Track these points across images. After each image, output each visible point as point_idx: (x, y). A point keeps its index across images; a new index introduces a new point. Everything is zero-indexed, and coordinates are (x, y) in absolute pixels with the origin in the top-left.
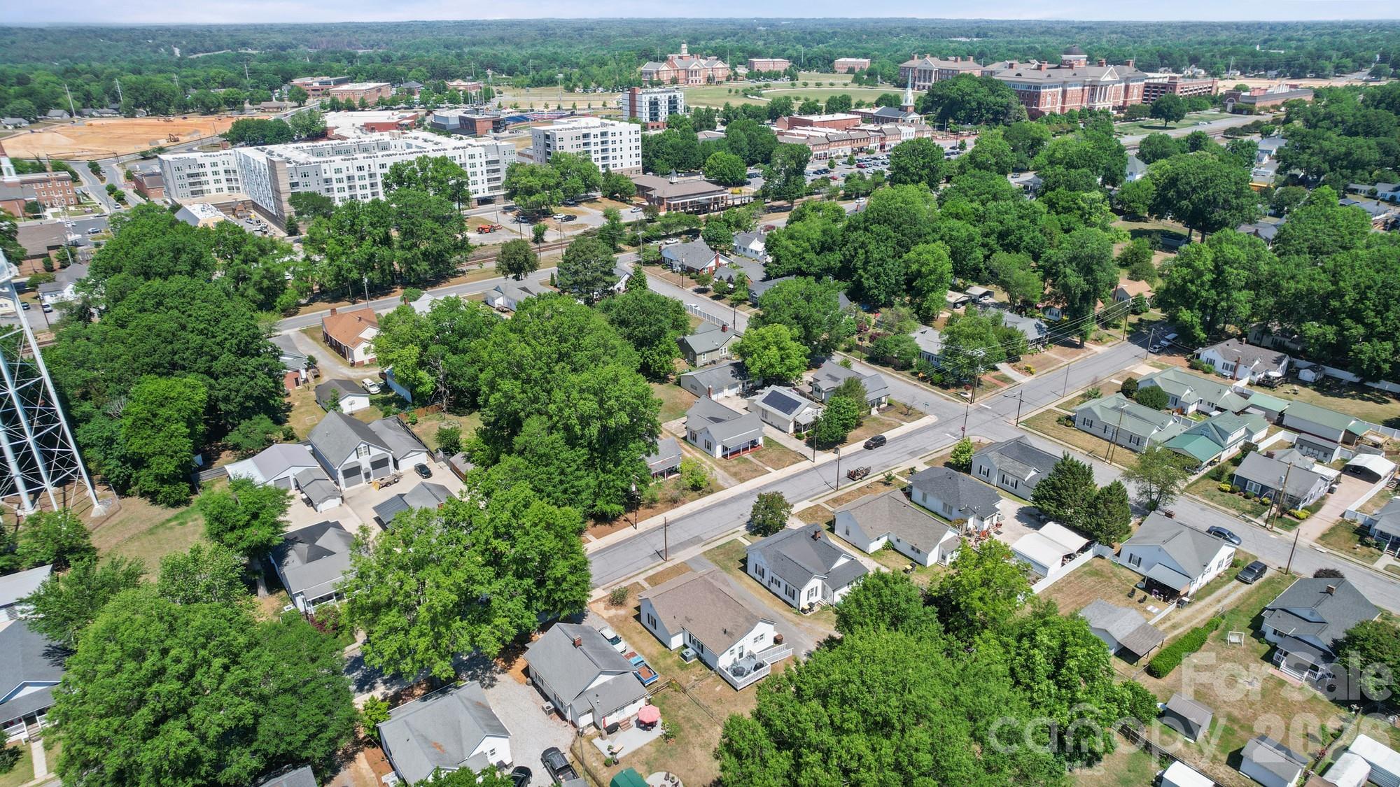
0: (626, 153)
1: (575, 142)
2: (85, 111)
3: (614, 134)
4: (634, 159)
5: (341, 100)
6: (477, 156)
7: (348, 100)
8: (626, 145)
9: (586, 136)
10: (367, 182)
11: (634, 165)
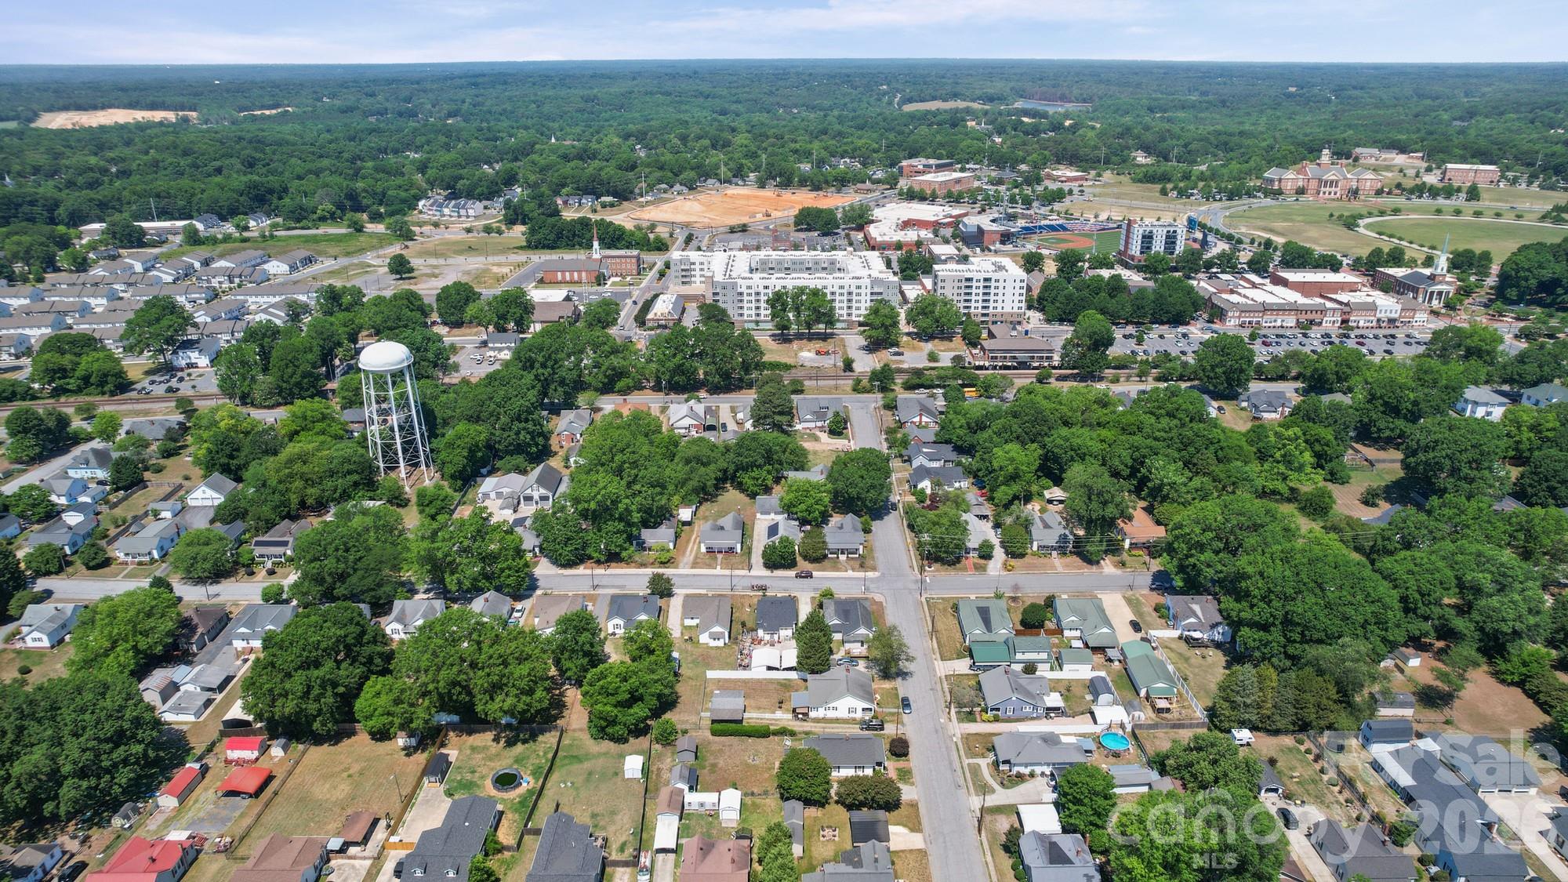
0: (1008, 298)
1: (957, 284)
2: (734, 180)
3: (997, 281)
4: (1016, 305)
5: (917, 188)
7: (922, 190)
9: (969, 280)
10: (753, 305)
11: (1015, 310)
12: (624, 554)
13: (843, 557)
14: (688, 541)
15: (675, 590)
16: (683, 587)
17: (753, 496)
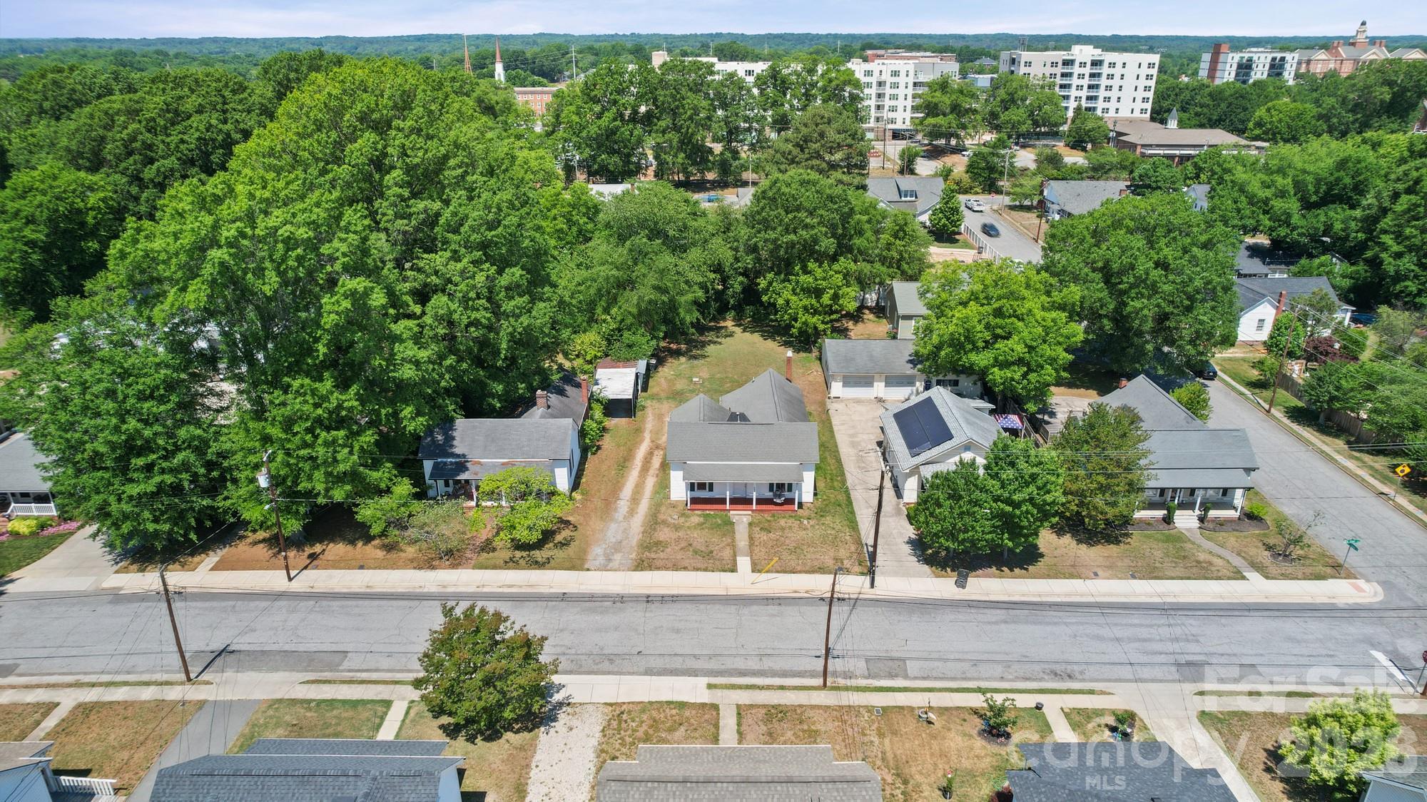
0: (1127, 94)
1: (1050, 69)
3: (1112, 65)
4: (1139, 105)
6: (903, 74)
8: (1129, 82)
9: (1068, 63)
11: (1137, 114)
12: (368, 511)
13: (1186, 520)
14: (624, 464)
15: (571, 686)
16: (606, 663)
17: (806, 341)
